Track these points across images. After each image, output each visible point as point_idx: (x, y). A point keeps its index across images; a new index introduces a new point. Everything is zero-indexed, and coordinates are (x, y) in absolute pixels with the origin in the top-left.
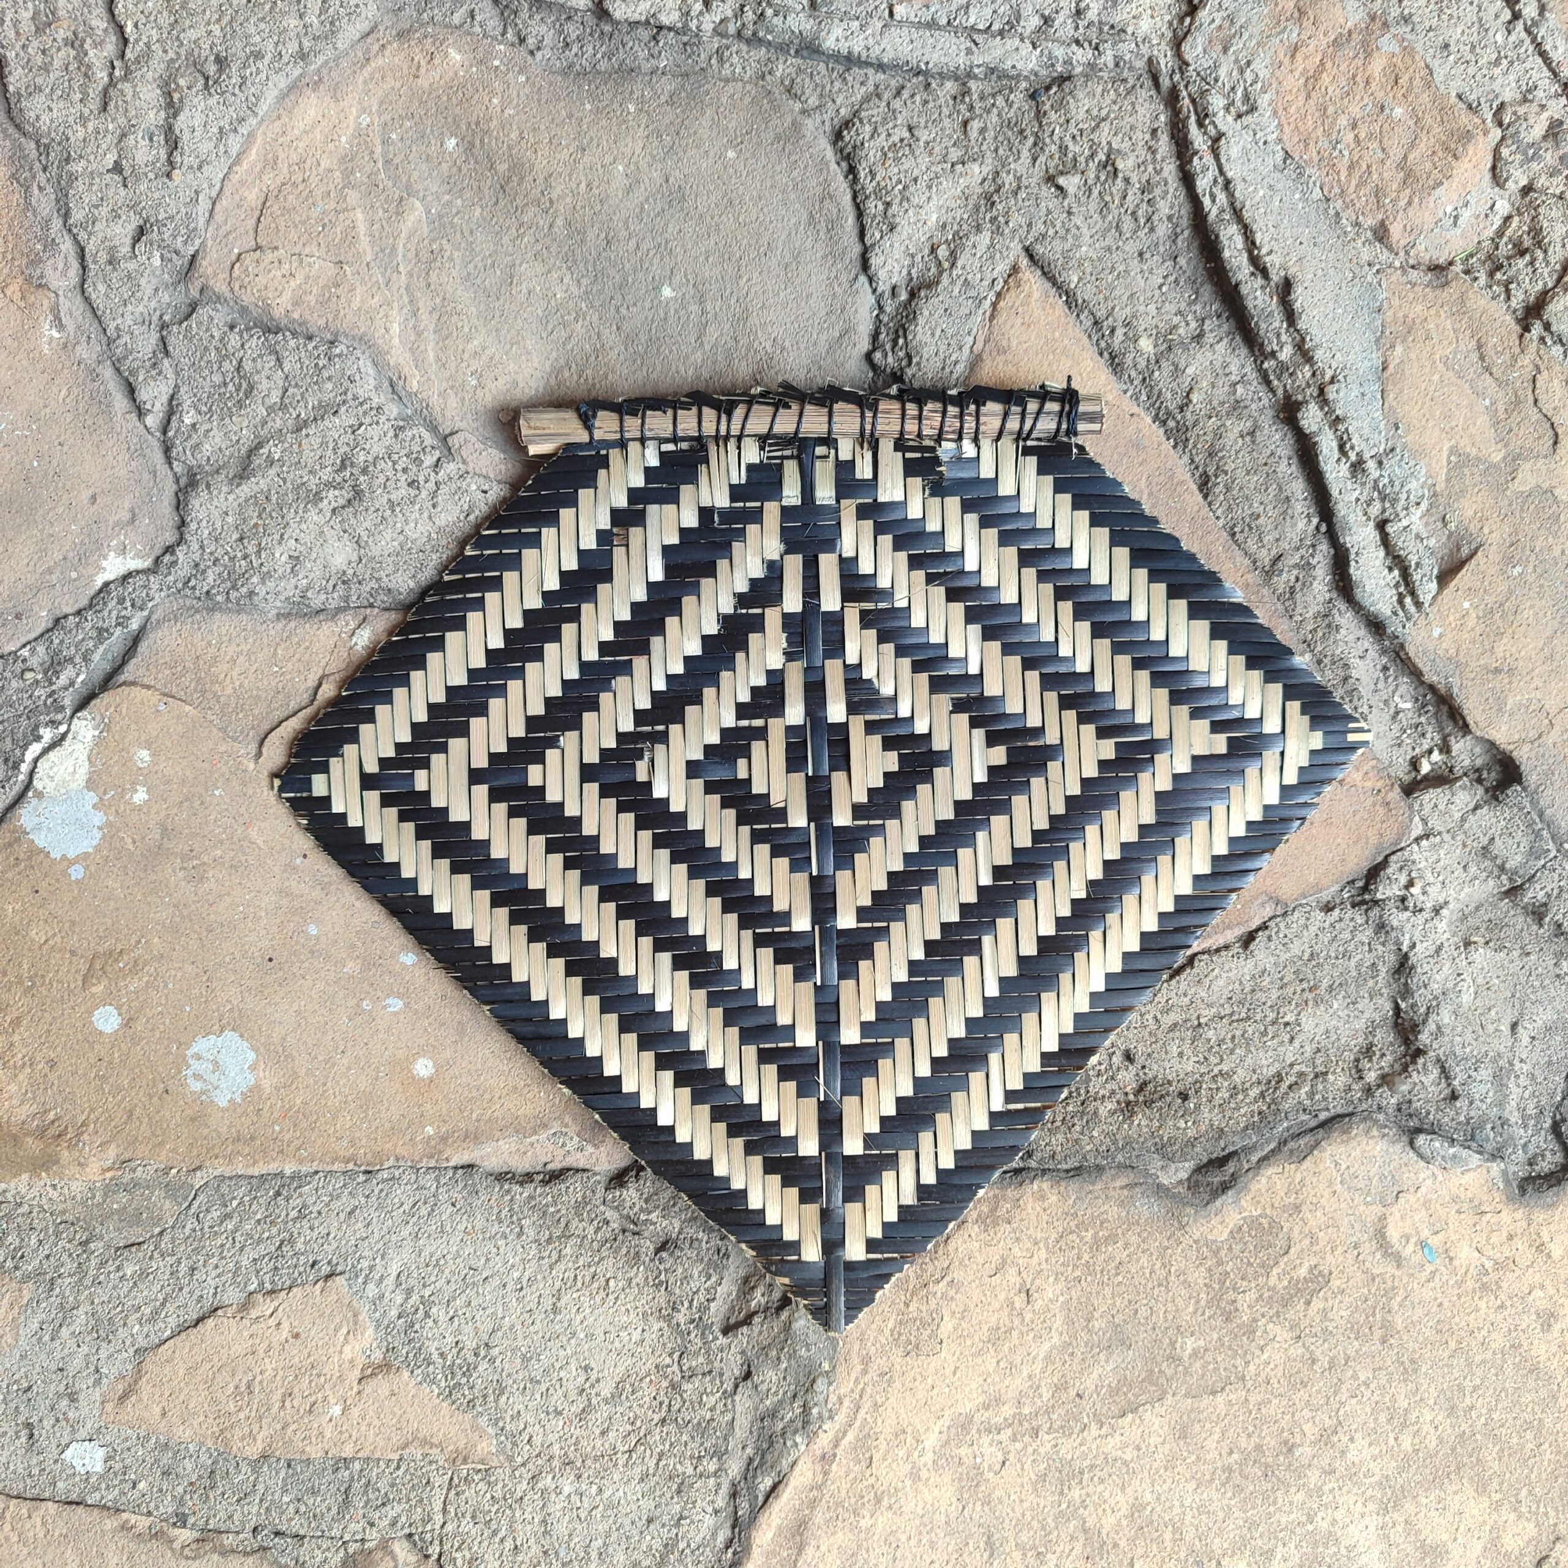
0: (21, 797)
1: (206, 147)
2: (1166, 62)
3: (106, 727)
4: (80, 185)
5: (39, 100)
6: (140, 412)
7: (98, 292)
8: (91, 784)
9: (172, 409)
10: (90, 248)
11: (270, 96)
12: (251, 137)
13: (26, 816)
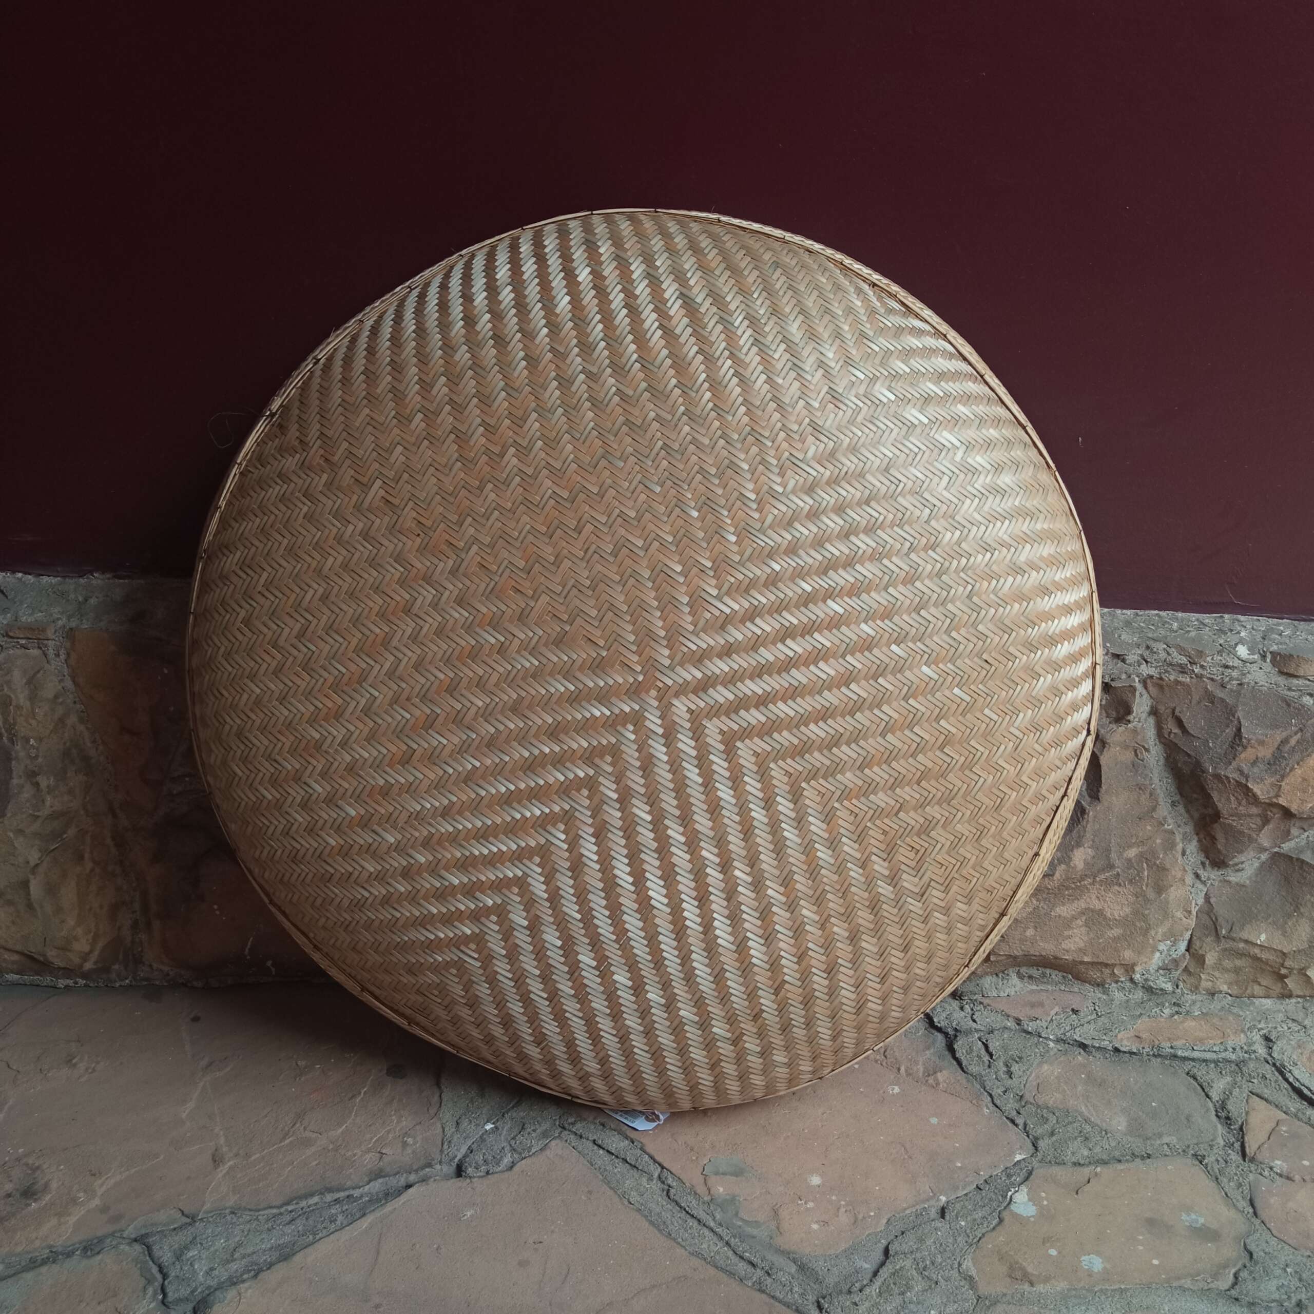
0: (1009, 1203)
1: (1021, 1073)
2: (1269, 1058)
3: (1030, 1189)
4: (988, 1082)
5: (972, 1067)
6: (1017, 1125)
7: (998, 1102)
8: (1030, 1200)
9: (1025, 1125)
10: (993, 1094)
11: (1035, 1063)
12: (1031, 1073)
13: (1013, 1207)
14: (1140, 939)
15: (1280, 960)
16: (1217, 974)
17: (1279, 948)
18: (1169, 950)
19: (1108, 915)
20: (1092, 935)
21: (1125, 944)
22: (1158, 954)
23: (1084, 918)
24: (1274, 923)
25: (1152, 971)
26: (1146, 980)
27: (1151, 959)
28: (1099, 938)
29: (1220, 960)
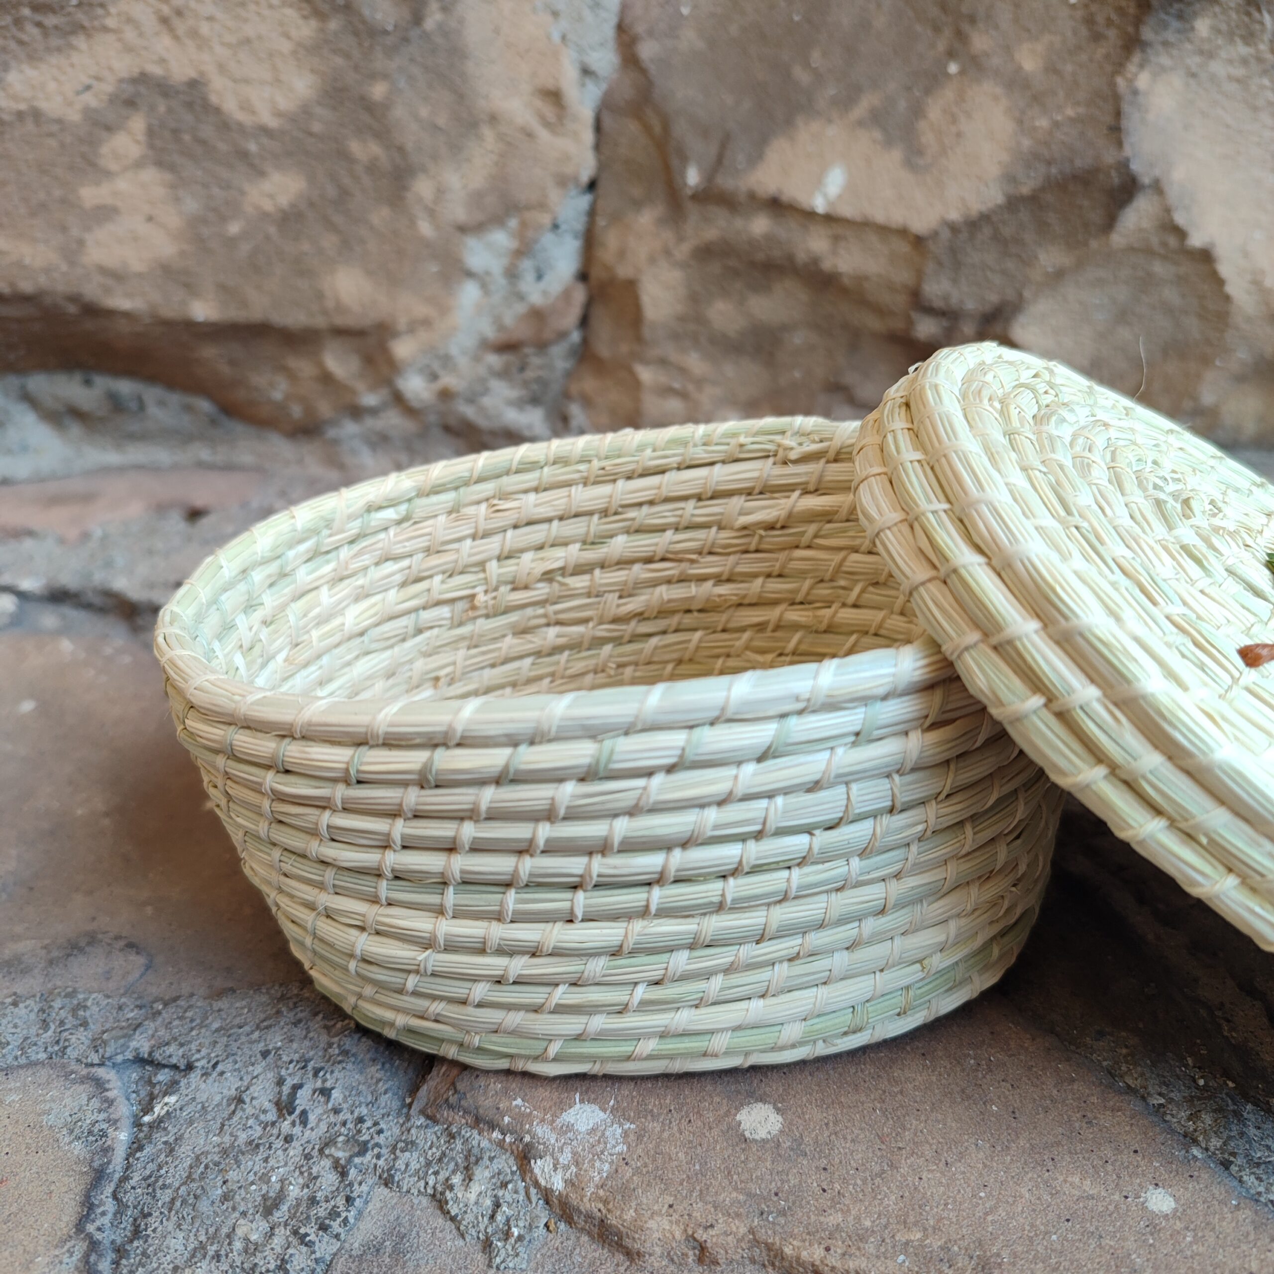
14: (380, 216)
15: (903, 276)
16: (695, 362)
17: (897, 217)
18: (512, 274)
19: (230, 106)
20: (192, 205)
21: (329, 241)
22: (470, 293)
23: (138, 124)
24: (876, 118)
25: (463, 362)
26: (446, 395)
27: (444, 310)
28: (223, 219)
29: (694, 298)
